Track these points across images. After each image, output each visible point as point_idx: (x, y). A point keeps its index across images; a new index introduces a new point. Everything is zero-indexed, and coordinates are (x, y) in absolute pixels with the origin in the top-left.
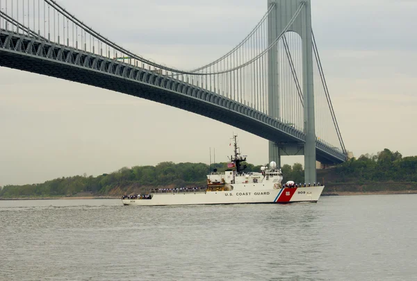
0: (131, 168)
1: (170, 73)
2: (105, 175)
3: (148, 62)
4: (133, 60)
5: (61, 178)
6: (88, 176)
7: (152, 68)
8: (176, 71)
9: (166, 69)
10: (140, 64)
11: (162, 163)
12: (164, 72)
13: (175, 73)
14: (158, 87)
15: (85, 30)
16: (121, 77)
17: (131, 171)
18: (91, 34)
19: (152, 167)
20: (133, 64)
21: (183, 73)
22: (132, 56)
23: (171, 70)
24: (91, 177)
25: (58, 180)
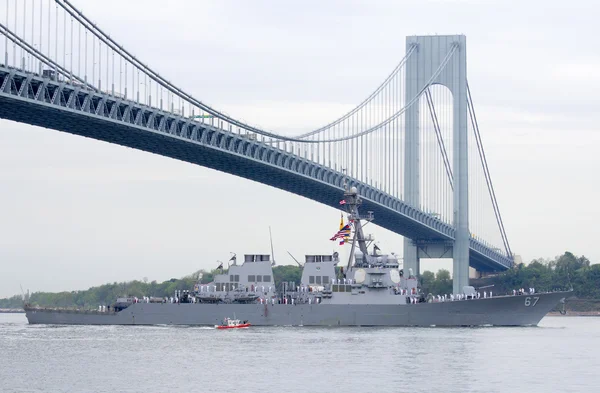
0: (209, 272)
1: (267, 138)
2: (173, 280)
3: (237, 123)
4: (216, 119)
5: (112, 283)
6: (149, 282)
7: (243, 132)
8: (277, 137)
9: (262, 133)
10: (226, 126)
12: (259, 137)
13: (274, 139)
14: (250, 158)
15: (150, 76)
16: (199, 143)
18: (159, 82)
20: (216, 125)
21: (285, 139)
22: (214, 114)
23: (269, 135)
24: (154, 284)
25: (108, 286)
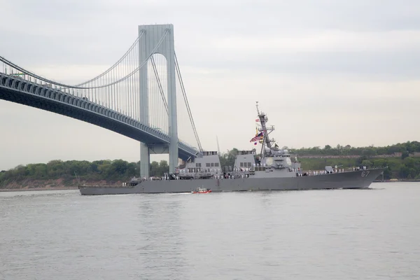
1: (58, 87)
3: (40, 78)
4: (27, 76)
7: (43, 83)
8: (64, 86)
9: (55, 83)
10: (33, 80)
11: (52, 161)
12: (53, 86)
13: (62, 87)
14: (48, 98)
16: (16, 90)
17: (26, 168)
19: (44, 165)
20: (26, 79)
21: (69, 87)
22: (26, 73)
23: (59, 85)
